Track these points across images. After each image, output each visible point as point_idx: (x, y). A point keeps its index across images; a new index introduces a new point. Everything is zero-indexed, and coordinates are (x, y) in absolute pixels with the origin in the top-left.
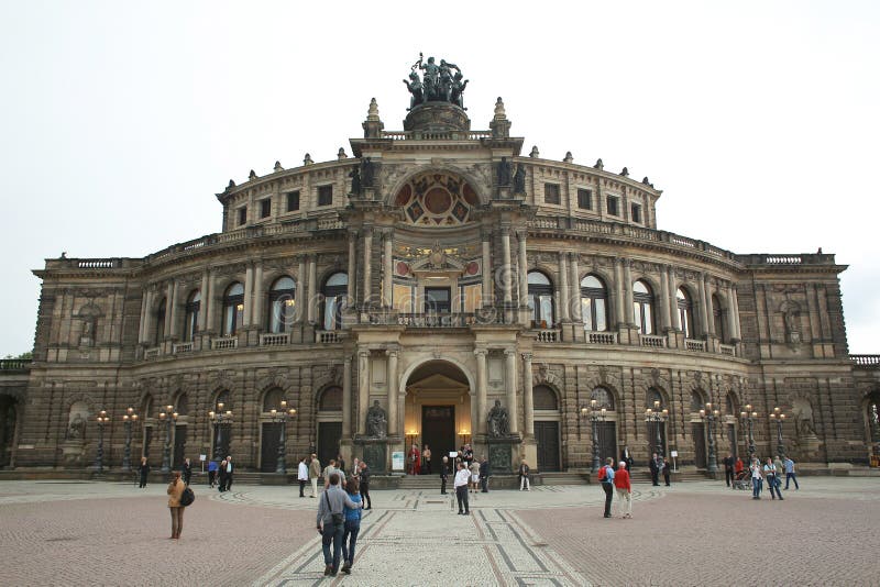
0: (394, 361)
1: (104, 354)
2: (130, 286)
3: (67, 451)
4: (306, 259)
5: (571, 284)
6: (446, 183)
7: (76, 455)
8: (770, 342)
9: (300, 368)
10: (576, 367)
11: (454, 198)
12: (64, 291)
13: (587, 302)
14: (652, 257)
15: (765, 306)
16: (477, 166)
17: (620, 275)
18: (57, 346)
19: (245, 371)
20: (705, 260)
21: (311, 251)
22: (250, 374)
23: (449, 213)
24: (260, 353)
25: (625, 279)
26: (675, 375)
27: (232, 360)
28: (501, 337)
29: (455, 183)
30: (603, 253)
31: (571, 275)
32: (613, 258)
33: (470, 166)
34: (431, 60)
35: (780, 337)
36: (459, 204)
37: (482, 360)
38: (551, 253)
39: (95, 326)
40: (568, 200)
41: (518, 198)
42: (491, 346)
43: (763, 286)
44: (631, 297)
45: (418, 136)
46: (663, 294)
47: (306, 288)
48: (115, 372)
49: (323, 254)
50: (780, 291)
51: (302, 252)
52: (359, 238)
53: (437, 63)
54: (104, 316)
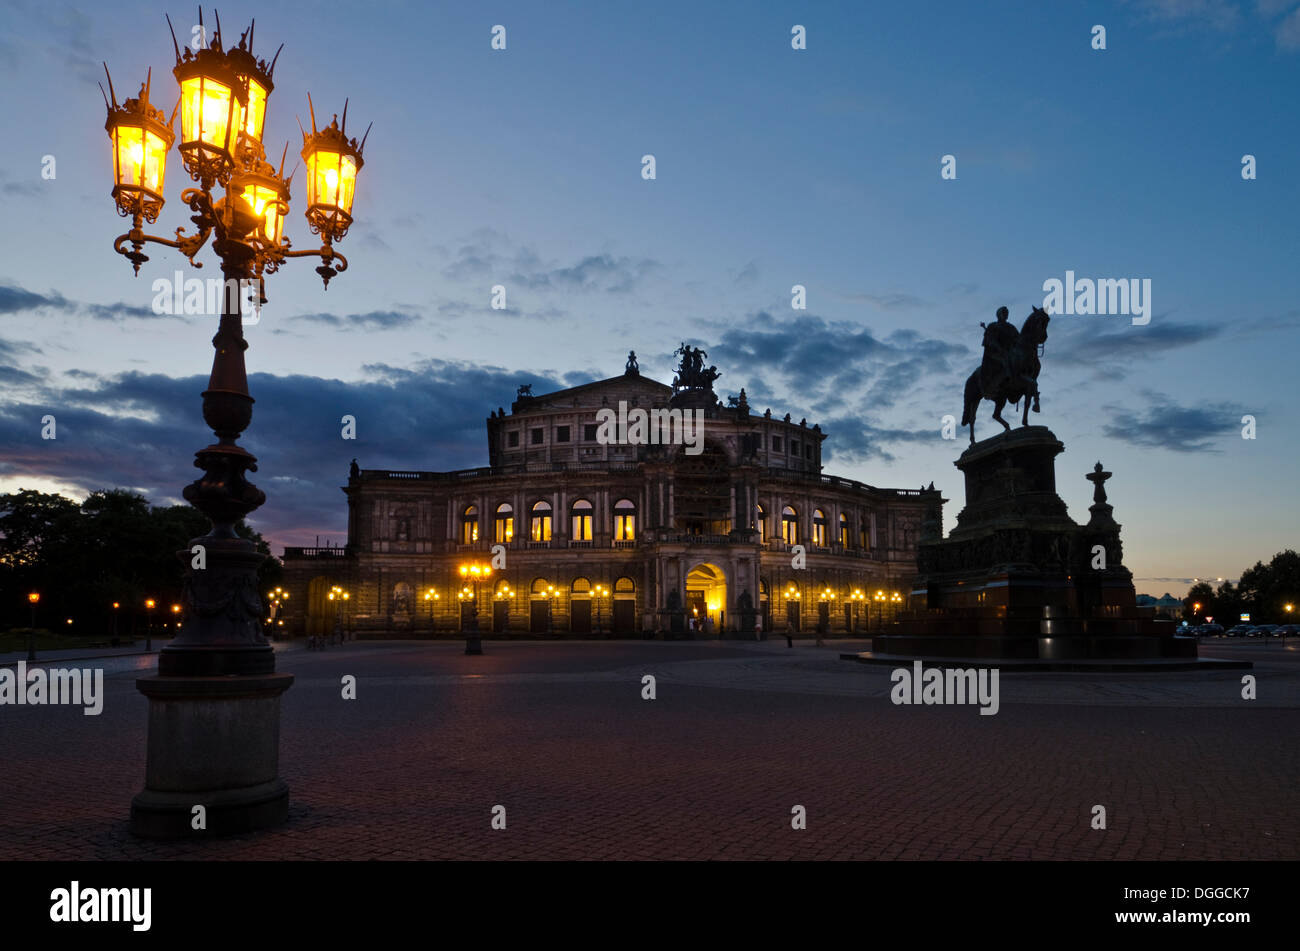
0: (682, 564)
1: (419, 546)
2: (437, 494)
3: (395, 619)
4: (601, 489)
5: (776, 513)
7: (404, 622)
8: (895, 550)
9: (601, 564)
10: (779, 567)
12: (379, 497)
13: (785, 523)
14: (827, 495)
15: (894, 526)
16: (729, 437)
17: (806, 507)
18: (379, 540)
19: (558, 565)
20: (859, 495)
22: (561, 567)
24: (570, 553)
25: (810, 510)
26: (836, 572)
27: (547, 556)
28: (746, 551)
30: (797, 492)
31: (777, 506)
32: (803, 495)
33: (724, 437)
34: (688, 347)
35: (901, 547)
37: (735, 564)
38: (766, 492)
39: (408, 525)
40: (766, 445)
41: (754, 460)
42: (741, 556)
43: (893, 511)
44: (813, 521)
46: (831, 519)
47: (602, 509)
48: (429, 561)
49: (613, 486)
50: (904, 515)
51: (598, 484)
52: (654, 484)
53: (692, 350)
54: (417, 517)
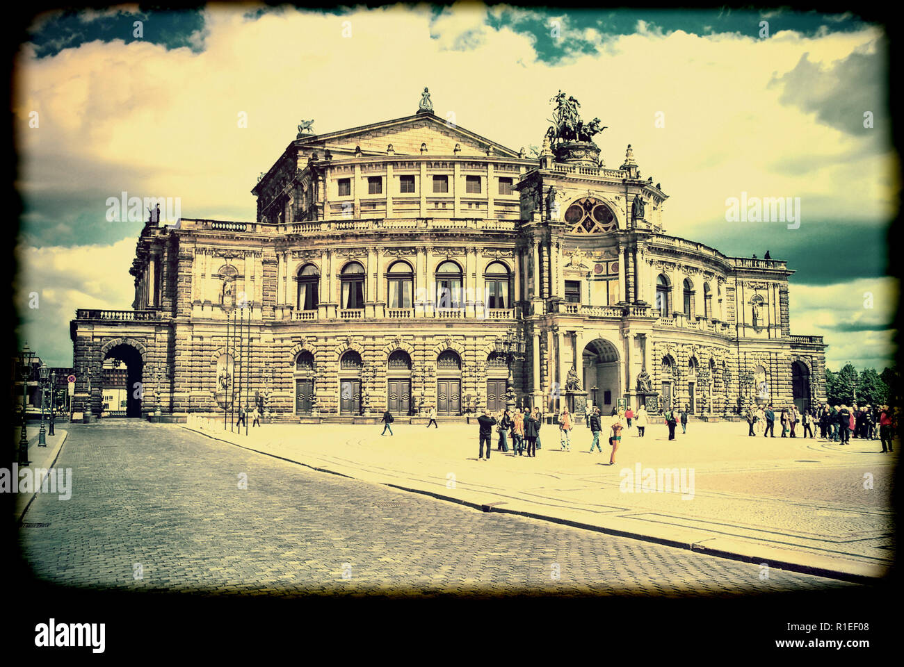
0: (578, 338)
2: (264, 250)
6: (583, 203)
8: (745, 325)
11: (586, 214)
12: (200, 251)
15: (743, 298)
19: (424, 337)
21: (480, 245)
23: (579, 224)
29: (590, 203)
36: (588, 219)
42: (638, 331)
45: (577, 170)
46: (697, 290)
47: (474, 274)
49: (486, 248)
50: (752, 286)
51: (470, 245)
53: (567, 99)
54: (243, 276)
